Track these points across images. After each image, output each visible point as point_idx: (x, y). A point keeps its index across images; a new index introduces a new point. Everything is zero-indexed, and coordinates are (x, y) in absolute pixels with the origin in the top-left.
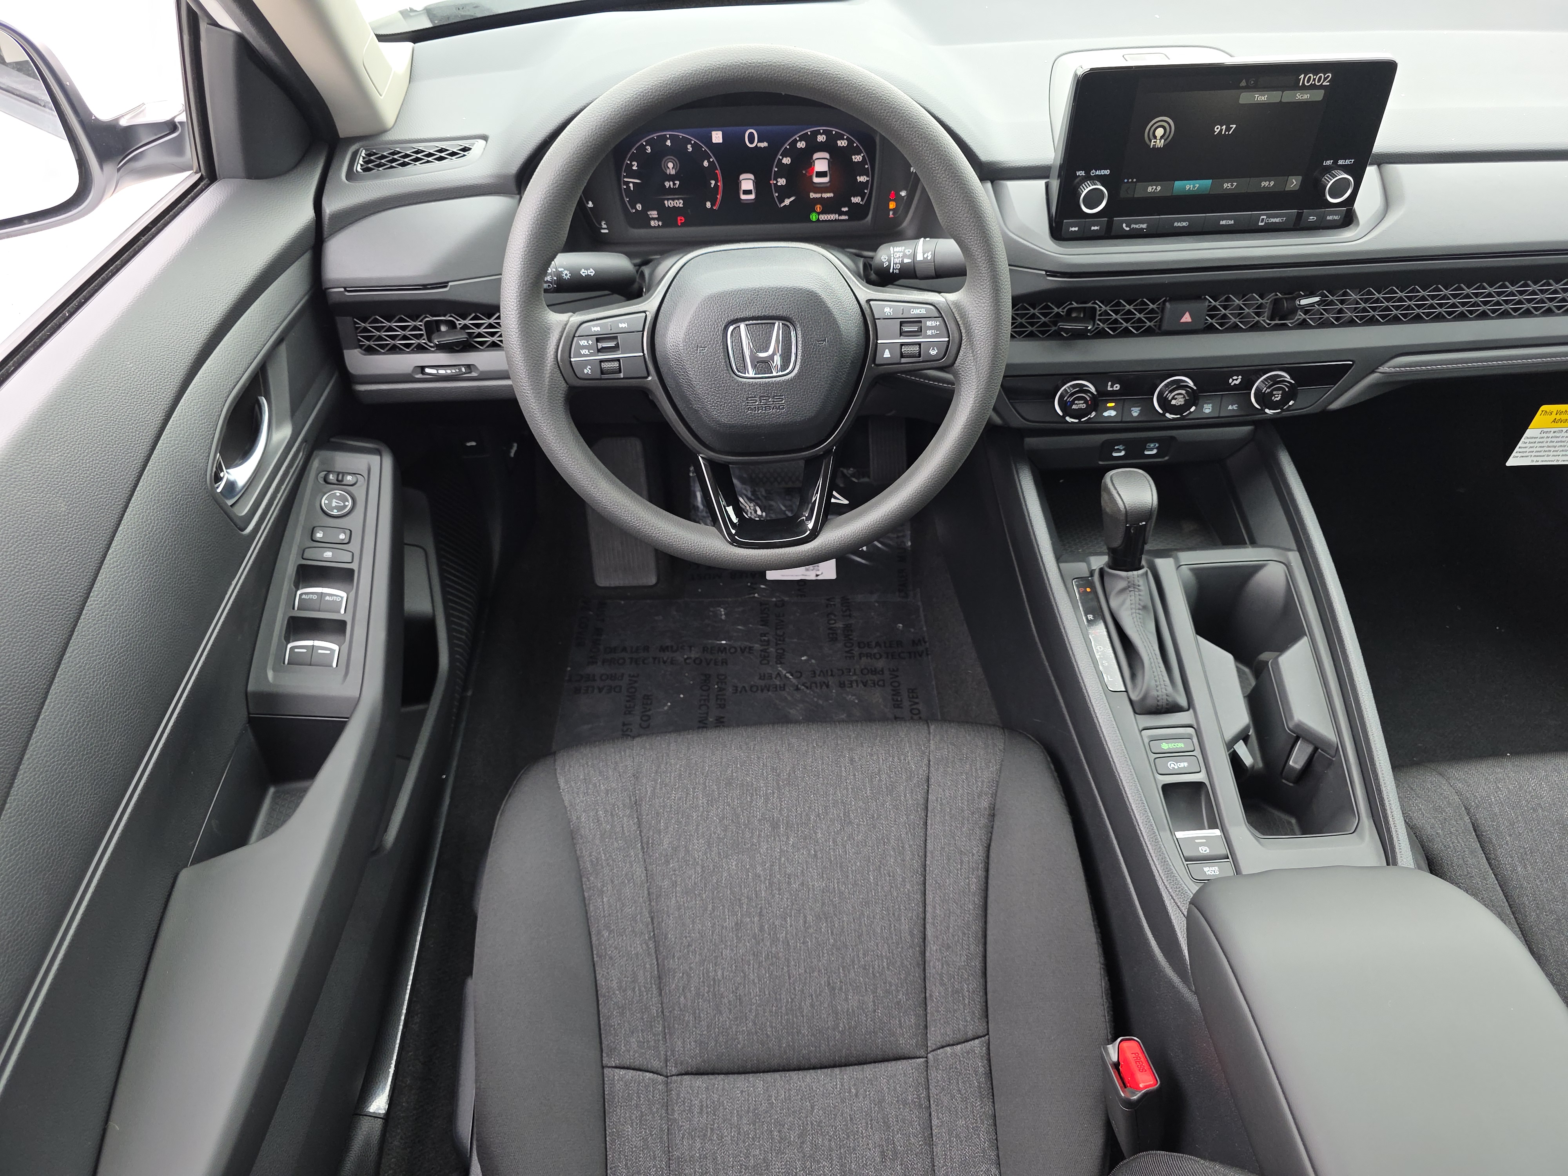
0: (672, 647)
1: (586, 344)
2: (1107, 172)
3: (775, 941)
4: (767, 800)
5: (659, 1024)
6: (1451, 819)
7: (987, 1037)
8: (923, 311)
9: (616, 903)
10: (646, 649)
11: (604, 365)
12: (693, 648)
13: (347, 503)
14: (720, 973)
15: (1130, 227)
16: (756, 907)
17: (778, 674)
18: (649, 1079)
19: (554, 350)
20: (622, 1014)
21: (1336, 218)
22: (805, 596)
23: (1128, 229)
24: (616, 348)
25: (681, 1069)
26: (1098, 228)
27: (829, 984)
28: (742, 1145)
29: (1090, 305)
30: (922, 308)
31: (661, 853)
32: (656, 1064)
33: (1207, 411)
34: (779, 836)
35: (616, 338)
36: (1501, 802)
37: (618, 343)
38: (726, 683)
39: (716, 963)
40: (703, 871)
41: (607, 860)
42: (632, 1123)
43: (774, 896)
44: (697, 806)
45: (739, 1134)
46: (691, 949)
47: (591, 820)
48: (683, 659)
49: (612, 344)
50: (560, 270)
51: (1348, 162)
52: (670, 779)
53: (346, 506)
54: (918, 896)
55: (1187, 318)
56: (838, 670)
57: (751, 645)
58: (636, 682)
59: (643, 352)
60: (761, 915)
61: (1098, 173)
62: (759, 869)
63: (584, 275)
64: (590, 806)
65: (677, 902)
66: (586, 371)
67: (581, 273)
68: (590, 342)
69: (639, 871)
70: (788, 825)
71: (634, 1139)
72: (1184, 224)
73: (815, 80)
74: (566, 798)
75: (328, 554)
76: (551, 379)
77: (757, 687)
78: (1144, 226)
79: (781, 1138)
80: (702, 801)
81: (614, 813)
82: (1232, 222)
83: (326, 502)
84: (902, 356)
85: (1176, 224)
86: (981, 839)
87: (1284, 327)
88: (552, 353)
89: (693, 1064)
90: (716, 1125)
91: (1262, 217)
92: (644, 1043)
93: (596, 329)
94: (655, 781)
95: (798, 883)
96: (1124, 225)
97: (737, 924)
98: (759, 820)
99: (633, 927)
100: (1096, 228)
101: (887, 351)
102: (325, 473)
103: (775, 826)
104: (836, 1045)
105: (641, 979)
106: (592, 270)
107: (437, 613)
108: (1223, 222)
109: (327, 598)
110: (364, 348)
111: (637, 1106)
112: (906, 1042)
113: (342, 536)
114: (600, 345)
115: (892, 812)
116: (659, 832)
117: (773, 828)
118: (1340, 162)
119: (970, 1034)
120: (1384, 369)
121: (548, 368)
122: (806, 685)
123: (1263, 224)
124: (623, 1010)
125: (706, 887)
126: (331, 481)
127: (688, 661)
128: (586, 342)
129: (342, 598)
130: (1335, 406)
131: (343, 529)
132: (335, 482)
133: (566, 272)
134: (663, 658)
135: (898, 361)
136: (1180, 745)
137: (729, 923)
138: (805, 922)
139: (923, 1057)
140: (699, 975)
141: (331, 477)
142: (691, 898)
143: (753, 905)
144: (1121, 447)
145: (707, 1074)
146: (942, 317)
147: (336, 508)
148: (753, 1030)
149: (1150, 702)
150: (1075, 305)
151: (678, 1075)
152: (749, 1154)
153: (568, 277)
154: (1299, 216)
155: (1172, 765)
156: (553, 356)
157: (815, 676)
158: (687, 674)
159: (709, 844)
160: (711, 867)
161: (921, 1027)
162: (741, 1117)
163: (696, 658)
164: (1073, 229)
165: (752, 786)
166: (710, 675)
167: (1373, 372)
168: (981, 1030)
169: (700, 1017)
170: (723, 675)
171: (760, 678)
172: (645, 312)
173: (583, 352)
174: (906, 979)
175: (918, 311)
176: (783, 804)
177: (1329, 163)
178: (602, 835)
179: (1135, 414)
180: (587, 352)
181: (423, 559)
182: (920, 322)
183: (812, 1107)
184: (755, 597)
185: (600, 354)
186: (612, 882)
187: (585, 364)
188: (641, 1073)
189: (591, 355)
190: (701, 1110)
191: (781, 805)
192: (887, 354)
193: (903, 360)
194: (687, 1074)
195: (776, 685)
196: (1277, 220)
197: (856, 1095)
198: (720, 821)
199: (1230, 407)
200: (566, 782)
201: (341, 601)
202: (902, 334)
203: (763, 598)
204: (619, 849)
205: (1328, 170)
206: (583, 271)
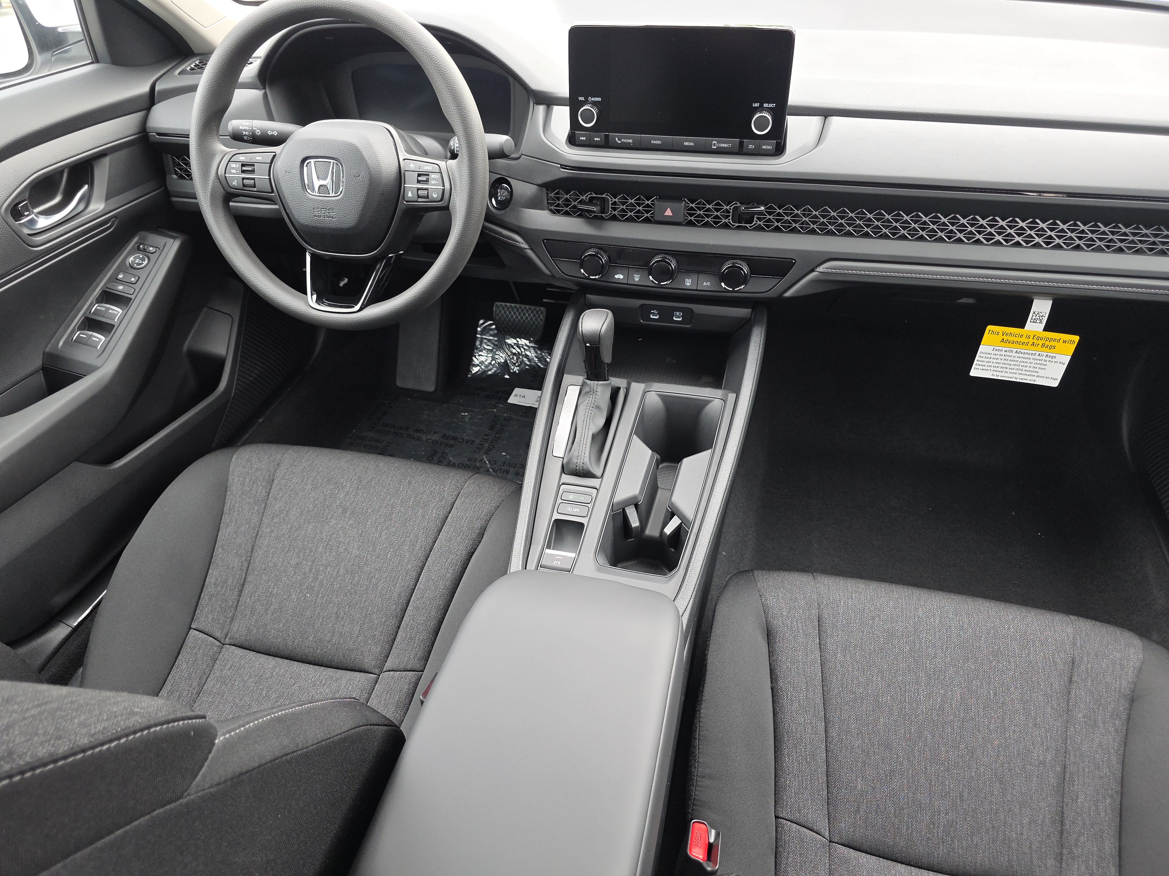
0: (424, 430)
1: (235, 166)
2: (599, 99)
3: (316, 579)
4: (347, 495)
5: (230, 612)
6: (800, 608)
7: (420, 673)
8: (431, 168)
9: (233, 534)
10: (407, 429)
11: (245, 181)
12: (436, 434)
13: (144, 262)
14: (275, 590)
15: (621, 141)
16: (313, 556)
17: (481, 460)
18: (211, 641)
19: (216, 168)
20: (210, 599)
21: (769, 147)
22: (526, 417)
23: (620, 142)
24: (253, 171)
25: (232, 641)
26: (599, 139)
27: (337, 614)
28: (241, 693)
29: (604, 196)
30: (430, 166)
31: (272, 512)
32: (218, 635)
33: (688, 284)
34: (344, 518)
35: (254, 165)
36: (848, 607)
37: (254, 168)
38: (445, 458)
39: (276, 584)
40: (291, 528)
41: (239, 508)
42: (188, 663)
43: (326, 552)
44: (305, 489)
45: (244, 686)
46: (265, 571)
47: (240, 483)
48: (425, 439)
49: (250, 169)
50: (254, 129)
51: (771, 105)
52: (297, 470)
53: (143, 263)
54: (414, 574)
55: (668, 213)
56: (521, 465)
57: (474, 440)
58: (389, 446)
59: (269, 175)
60: (314, 561)
61: (593, 99)
62: (324, 534)
63: (270, 134)
64: (243, 474)
65: (269, 542)
66: (234, 183)
67: (268, 133)
68: (238, 166)
69: (255, 520)
70: (353, 513)
71: (184, 672)
72: (658, 142)
73: (359, 11)
74: (232, 467)
75: (121, 287)
76: (213, 186)
77: (463, 465)
78: (631, 141)
79: (266, 696)
80: (309, 487)
81: (255, 482)
82: (693, 144)
83: (133, 259)
84: (419, 197)
85: (652, 142)
86: (467, 547)
87: (746, 228)
88: (215, 169)
89: (241, 640)
90: (234, 678)
91: (714, 142)
92: (216, 620)
93: (242, 158)
94: (288, 469)
95: (343, 548)
96: (617, 139)
97: (298, 564)
98: (337, 506)
99: (237, 550)
100: (598, 139)
101: (410, 192)
102: (138, 244)
103: (345, 511)
104: (326, 652)
105: (230, 582)
106: (275, 132)
107: (228, 356)
108: (686, 144)
109: (110, 311)
110: (178, 175)
111: (196, 654)
112: (369, 661)
113: (133, 279)
114: (244, 168)
115: (420, 518)
116: (276, 500)
117: (343, 512)
118: (766, 105)
119: (409, 667)
120: (821, 269)
121: (212, 178)
122: (495, 469)
123: (715, 147)
124: (211, 597)
125: (289, 537)
126: (140, 249)
127: (428, 441)
128: (235, 165)
129: (119, 312)
130: (788, 294)
131: (134, 276)
132: (142, 249)
133: (258, 131)
134: (414, 436)
135: (416, 200)
136: (582, 498)
137: (293, 562)
138: (338, 572)
139: (375, 674)
140: (263, 588)
141: (141, 246)
142: (278, 542)
143: (311, 555)
144: (655, 312)
145: (247, 649)
146: (441, 173)
147: (136, 264)
148: (282, 630)
149: (572, 466)
150: (594, 195)
151: (229, 645)
152: (243, 699)
153: (259, 134)
154: (741, 144)
155: (569, 509)
156: (215, 171)
157: (503, 466)
158: (423, 449)
159: (302, 513)
160: (297, 526)
161: (383, 655)
162: (251, 678)
163: (435, 440)
164: (582, 138)
165: (342, 484)
166: (437, 452)
167: (813, 270)
168: (418, 666)
169: (254, 613)
170: (446, 453)
171: (468, 460)
172: (275, 152)
173: (232, 171)
174: (385, 622)
175: (427, 168)
176: (355, 499)
177: (757, 105)
178: (243, 493)
179: (637, 280)
180: (235, 172)
181: (230, 323)
182: (428, 175)
183: (294, 684)
184: (494, 411)
185: (242, 174)
186: (236, 521)
187: (234, 178)
188: (207, 636)
189: (237, 174)
190: (231, 667)
191: (354, 500)
192: (410, 195)
193: (420, 200)
194: (233, 645)
195: (476, 466)
196: (726, 145)
197: (324, 685)
198: (314, 501)
199: (705, 284)
200: (237, 458)
201: (118, 314)
202: (419, 182)
203: (498, 413)
204: (249, 503)
205: (755, 110)
206: (270, 131)
